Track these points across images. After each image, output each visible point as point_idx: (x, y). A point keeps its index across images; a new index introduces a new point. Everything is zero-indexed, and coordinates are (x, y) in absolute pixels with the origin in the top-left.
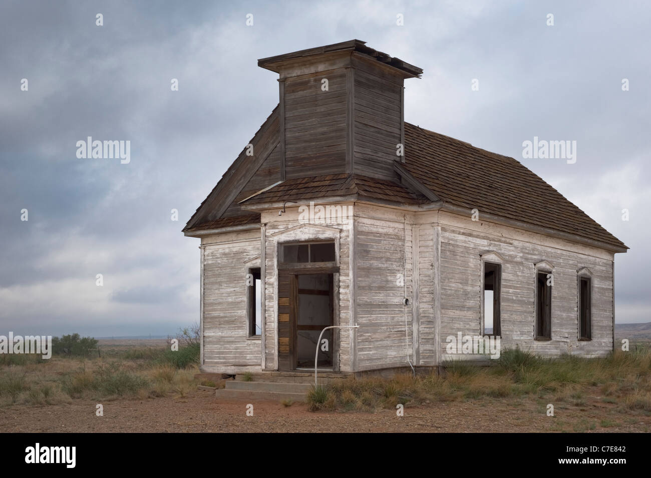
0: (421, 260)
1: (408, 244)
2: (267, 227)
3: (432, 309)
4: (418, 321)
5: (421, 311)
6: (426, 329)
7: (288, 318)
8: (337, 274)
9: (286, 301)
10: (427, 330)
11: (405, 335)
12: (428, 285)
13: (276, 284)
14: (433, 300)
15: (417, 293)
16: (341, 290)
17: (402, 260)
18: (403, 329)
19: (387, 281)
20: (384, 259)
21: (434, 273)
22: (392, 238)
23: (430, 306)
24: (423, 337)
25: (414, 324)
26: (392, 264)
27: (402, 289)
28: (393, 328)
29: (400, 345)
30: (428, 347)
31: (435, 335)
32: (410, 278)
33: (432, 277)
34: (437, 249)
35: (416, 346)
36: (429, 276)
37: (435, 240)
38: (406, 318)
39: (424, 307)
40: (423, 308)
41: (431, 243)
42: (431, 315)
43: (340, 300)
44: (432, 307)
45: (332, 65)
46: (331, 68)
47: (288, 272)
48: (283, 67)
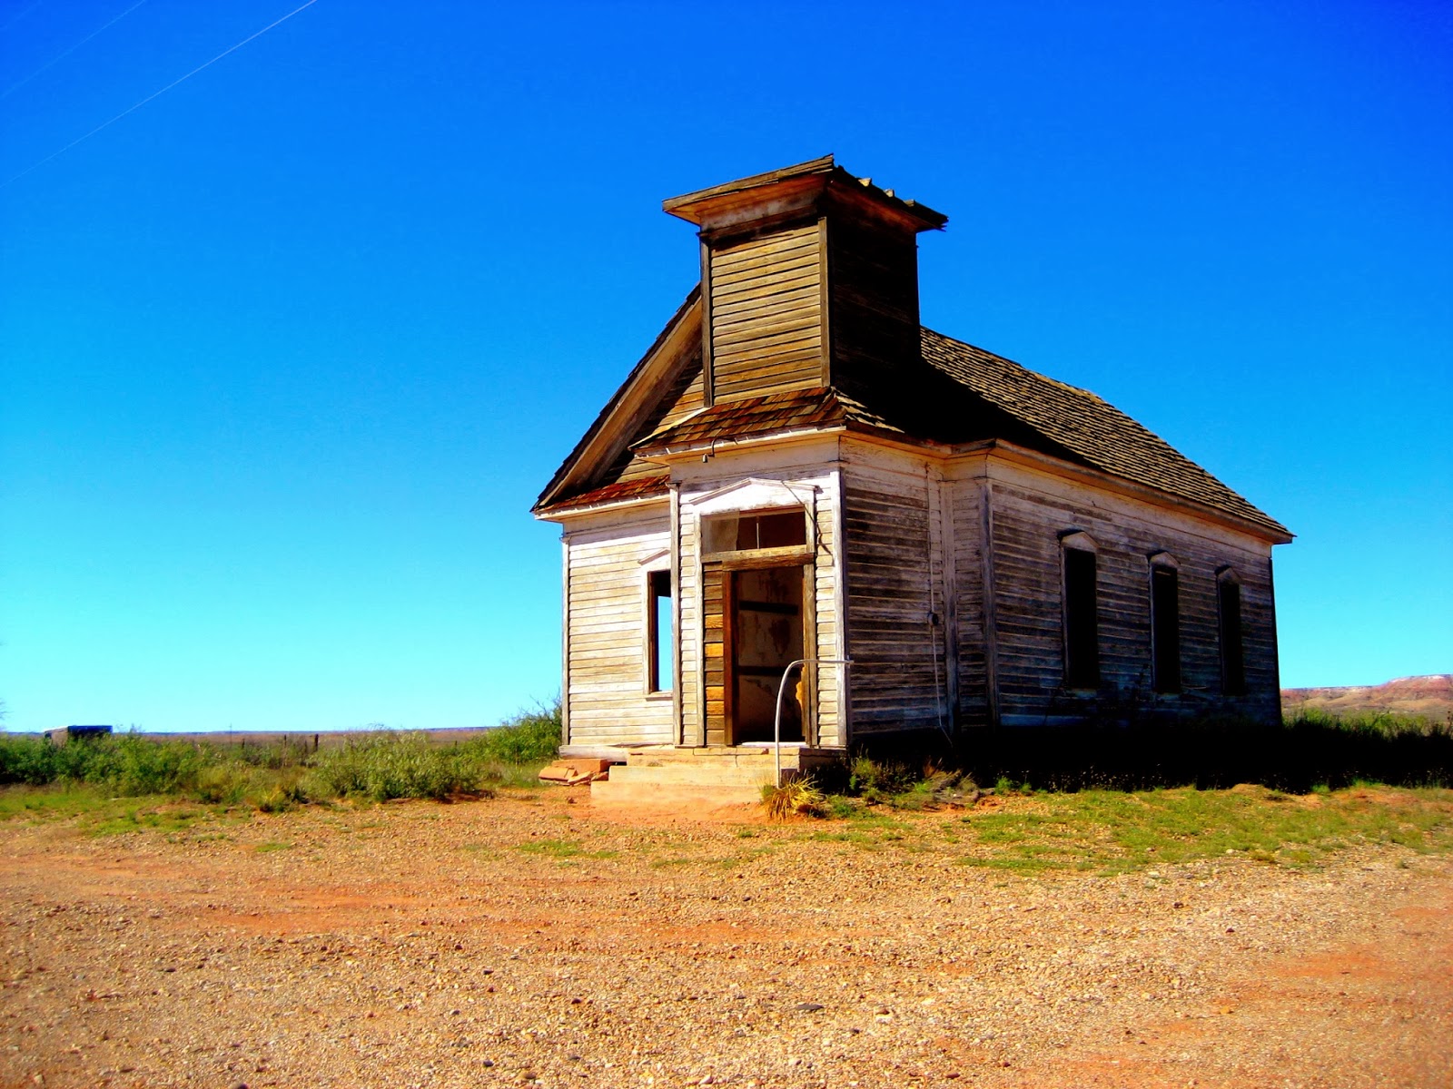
0: (959, 545)
1: (934, 517)
2: (681, 488)
3: (980, 633)
4: (955, 654)
5: (960, 636)
6: (970, 669)
7: (722, 650)
8: (812, 567)
9: (716, 619)
10: (972, 671)
11: (934, 681)
12: (971, 589)
13: (699, 589)
14: (982, 616)
15: (952, 603)
16: (820, 596)
17: (924, 545)
18: (930, 669)
19: (900, 582)
20: (892, 541)
21: (982, 568)
22: (905, 504)
23: (977, 627)
24: (965, 683)
25: (948, 660)
26: (907, 551)
27: (927, 597)
28: (913, 667)
29: (923, 699)
30: (976, 702)
31: (987, 681)
32: (939, 577)
33: (978, 576)
34: (988, 523)
35: (953, 698)
36: (973, 573)
37: (982, 508)
38: (935, 650)
39: (967, 628)
40: (964, 631)
41: (975, 514)
42: (979, 643)
43: (817, 613)
44: (982, 629)
45: (792, 202)
46: (790, 208)
47: (720, 567)
48: (706, 212)
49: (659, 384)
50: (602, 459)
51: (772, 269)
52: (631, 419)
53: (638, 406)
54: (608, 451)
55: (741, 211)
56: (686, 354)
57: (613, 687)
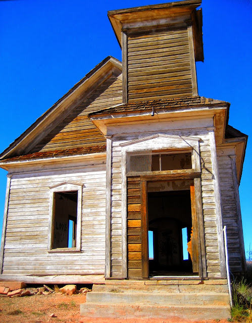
2: (113, 139)
7: (140, 223)
8: (199, 179)
12: (230, 204)
16: (204, 195)
21: (235, 193)
23: (234, 221)
33: (233, 197)
41: (230, 171)
42: (235, 228)
43: (203, 204)
44: (236, 222)
45: (173, 20)
46: (172, 22)
47: (139, 179)
48: (126, 21)
49: (66, 111)
50: (33, 142)
51: (162, 46)
52: (49, 125)
53: (54, 120)
54: (36, 138)
55: (145, 22)
56: (80, 100)
57: (30, 246)
